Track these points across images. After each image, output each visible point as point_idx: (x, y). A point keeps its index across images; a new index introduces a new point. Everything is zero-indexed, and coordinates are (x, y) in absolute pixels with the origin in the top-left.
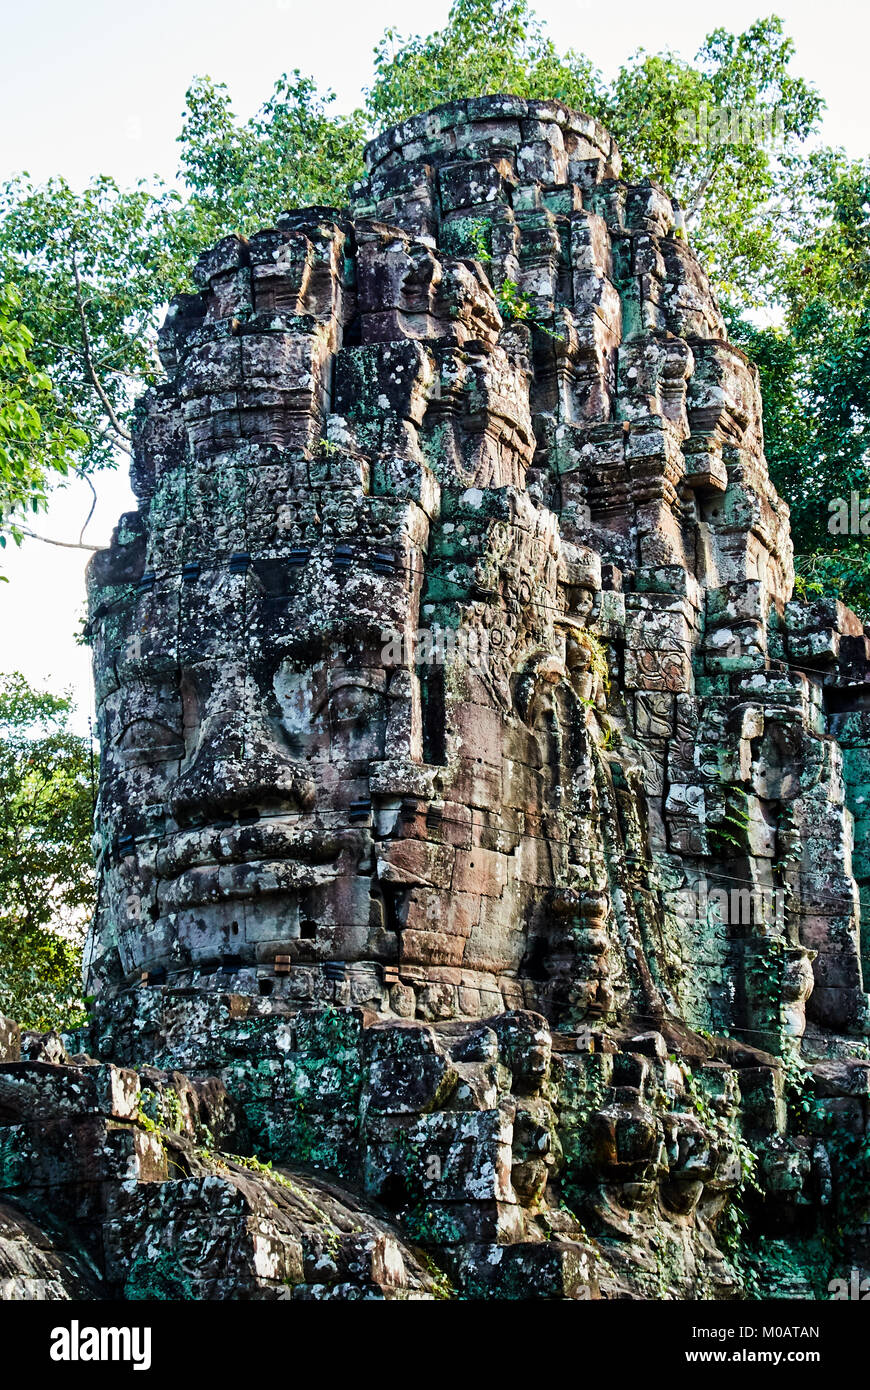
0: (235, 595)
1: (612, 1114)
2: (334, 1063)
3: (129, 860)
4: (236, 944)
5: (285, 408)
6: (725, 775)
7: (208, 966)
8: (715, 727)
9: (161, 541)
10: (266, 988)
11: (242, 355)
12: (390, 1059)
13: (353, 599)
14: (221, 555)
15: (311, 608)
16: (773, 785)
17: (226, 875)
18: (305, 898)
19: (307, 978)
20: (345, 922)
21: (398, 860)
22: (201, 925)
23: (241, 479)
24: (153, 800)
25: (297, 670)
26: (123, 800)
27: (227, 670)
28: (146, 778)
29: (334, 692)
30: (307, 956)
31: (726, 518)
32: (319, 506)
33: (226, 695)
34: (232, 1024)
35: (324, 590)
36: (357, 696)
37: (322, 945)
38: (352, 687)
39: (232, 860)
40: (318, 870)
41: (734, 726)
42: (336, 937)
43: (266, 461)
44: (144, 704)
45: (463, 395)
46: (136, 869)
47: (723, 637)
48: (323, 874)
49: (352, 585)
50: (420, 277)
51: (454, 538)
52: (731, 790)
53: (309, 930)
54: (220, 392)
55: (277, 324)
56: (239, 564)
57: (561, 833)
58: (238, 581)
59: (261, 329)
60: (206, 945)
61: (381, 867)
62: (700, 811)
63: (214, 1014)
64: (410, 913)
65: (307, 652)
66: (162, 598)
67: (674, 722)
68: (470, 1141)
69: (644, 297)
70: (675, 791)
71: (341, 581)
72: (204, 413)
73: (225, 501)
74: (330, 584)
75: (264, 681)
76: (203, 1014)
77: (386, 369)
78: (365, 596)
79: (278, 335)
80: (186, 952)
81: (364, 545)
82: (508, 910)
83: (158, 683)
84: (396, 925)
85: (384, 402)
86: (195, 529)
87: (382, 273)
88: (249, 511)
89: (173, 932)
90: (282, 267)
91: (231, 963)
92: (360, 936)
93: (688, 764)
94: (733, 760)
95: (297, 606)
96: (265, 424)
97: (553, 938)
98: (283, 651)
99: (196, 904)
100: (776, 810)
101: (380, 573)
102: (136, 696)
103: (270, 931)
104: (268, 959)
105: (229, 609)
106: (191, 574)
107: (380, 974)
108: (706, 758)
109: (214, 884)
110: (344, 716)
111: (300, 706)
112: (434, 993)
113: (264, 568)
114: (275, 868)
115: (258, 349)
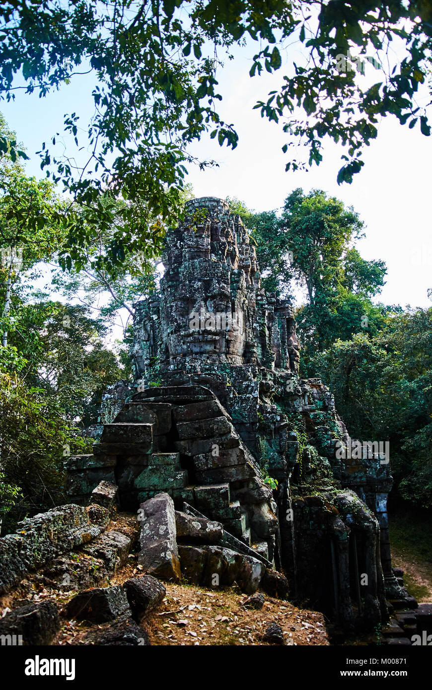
0: (199, 286)
1: (264, 381)
2: (226, 372)
3: (179, 333)
4: (202, 350)
5: (205, 252)
6: (262, 322)
7: (196, 353)
8: (260, 313)
9: (183, 274)
10: (208, 358)
11: (197, 242)
12: (237, 372)
13: (222, 288)
14: (196, 278)
15: (214, 289)
16: (269, 324)
17: (201, 337)
18: (214, 342)
19: (215, 357)
20: (221, 347)
21: (229, 336)
22: (195, 346)
23: (200, 265)
24: (183, 322)
25: (211, 300)
26: (177, 322)
27: (199, 300)
28: (181, 318)
29: (218, 305)
30: (215, 352)
31: (256, 276)
32: (214, 271)
33: (199, 304)
34: (205, 365)
35: (216, 286)
36: (222, 306)
37: (217, 351)
38: (221, 304)
39: (201, 334)
40: (217, 337)
41: (264, 313)
42: (220, 349)
43: (204, 261)
44: (181, 304)
45: (232, 252)
46: (180, 335)
47: (259, 298)
48: (217, 338)
49: (221, 285)
50: (223, 229)
51: (234, 278)
52: (263, 325)
53: (215, 348)
54: (193, 248)
55: (203, 236)
56: (199, 280)
57: (247, 332)
58: (200, 283)
59: (200, 237)
60: (196, 350)
61: (227, 337)
62: (258, 328)
63: (202, 363)
64: (231, 345)
65: (213, 297)
66: (184, 285)
67: (254, 312)
68: (253, 387)
69: (240, 236)
70: (255, 325)
71: (219, 284)
72: (190, 251)
73: (196, 268)
74: (217, 285)
75: (205, 302)
76: (200, 363)
77: (220, 246)
78: (223, 288)
79: (204, 238)
80: (192, 351)
81: (222, 278)
82: (242, 345)
83: (184, 301)
84: (229, 348)
85: (220, 252)
86: (190, 273)
87: (217, 228)
88: (201, 270)
89: (188, 347)
90: (202, 226)
91: (201, 353)
92: (223, 349)
93: (256, 320)
94: (264, 320)
95: (211, 289)
96: (201, 254)
97: (247, 350)
98: (209, 297)
99: (194, 342)
100: (269, 329)
101: (225, 284)
102: (179, 303)
103: (209, 348)
104: (208, 353)
105: (198, 288)
106: (190, 281)
107: (226, 356)
108: (259, 319)
109: (198, 339)
110: (219, 309)
111: (211, 307)
112: (233, 360)
113: (204, 281)
114: (210, 336)
115: (200, 240)
